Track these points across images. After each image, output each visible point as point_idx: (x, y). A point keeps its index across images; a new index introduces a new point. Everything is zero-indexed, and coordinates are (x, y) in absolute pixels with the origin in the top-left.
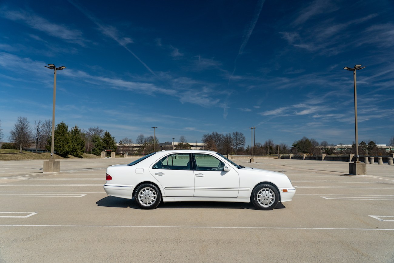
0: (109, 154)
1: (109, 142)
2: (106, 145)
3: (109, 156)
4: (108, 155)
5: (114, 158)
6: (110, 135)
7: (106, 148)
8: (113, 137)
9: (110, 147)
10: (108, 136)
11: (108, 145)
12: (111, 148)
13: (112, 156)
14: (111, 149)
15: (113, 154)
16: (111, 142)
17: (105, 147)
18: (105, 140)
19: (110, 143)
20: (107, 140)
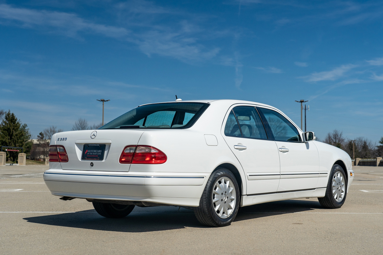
0: (13, 158)
1: (14, 133)
2: (7, 139)
3: (14, 161)
4: (11, 160)
5: (25, 165)
6: (16, 120)
7: (7, 146)
8: (23, 124)
9: (15, 144)
10: (12, 121)
11: (11, 138)
12: (17, 145)
13: (19, 160)
14: (18, 147)
15: (22, 157)
16: (17, 132)
17: (6, 143)
18: (5, 130)
19: (16, 135)
20: (9, 129)
